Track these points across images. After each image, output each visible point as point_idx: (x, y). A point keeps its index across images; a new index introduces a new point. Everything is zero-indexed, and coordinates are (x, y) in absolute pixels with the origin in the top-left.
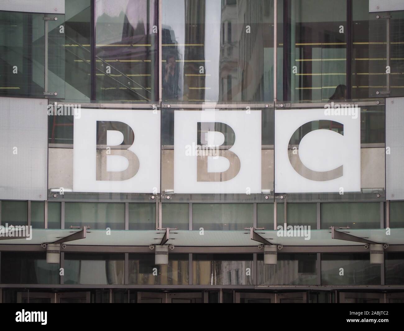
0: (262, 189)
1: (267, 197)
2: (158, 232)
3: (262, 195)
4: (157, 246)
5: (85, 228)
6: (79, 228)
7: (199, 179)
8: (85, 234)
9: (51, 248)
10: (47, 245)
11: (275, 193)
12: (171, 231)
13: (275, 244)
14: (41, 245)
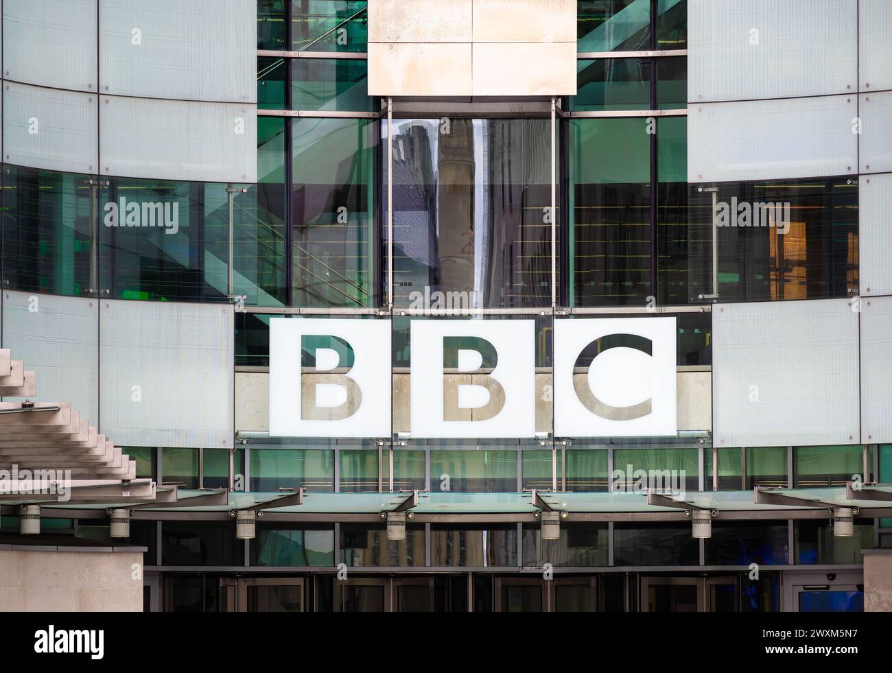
0: (536, 431)
1: (543, 443)
2: (401, 495)
3: (537, 440)
4: (390, 514)
5: (301, 490)
6: (291, 490)
7: (446, 417)
8: (301, 498)
9: (243, 515)
10: (236, 512)
11: (554, 438)
12: (420, 495)
13: (557, 511)
14: (228, 511)
